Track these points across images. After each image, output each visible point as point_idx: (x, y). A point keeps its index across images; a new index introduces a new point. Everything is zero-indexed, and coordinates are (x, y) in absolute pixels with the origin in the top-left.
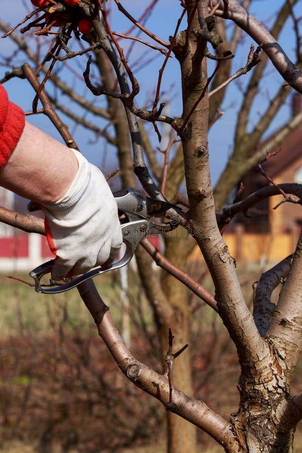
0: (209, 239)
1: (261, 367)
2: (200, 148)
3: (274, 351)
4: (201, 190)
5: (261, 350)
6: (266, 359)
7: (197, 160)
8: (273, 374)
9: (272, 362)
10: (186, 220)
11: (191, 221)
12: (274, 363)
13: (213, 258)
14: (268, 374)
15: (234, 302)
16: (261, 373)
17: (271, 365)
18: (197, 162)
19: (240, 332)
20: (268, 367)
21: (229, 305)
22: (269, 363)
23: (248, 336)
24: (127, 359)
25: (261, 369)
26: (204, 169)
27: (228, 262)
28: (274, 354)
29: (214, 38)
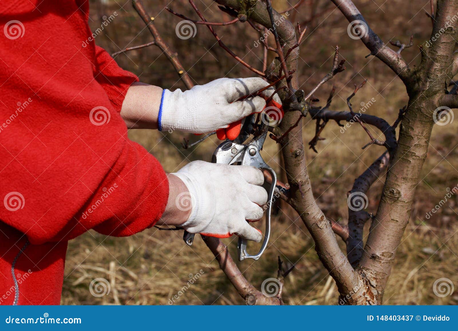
0: (308, 214)
1: (357, 297)
2: (296, 151)
3: (367, 282)
4: (299, 181)
5: (356, 284)
6: (360, 290)
7: (294, 160)
8: (367, 301)
9: (365, 291)
10: (287, 198)
11: (292, 199)
12: (367, 291)
13: (312, 226)
14: (362, 301)
15: (332, 255)
16: (356, 301)
17: (364, 294)
18: (294, 162)
19: (338, 275)
20: (362, 296)
21: (327, 257)
22: (363, 292)
23: (344, 277)
24: (245, 288)
25: (357, 299)
26: (301, 165)
27: (325, 228)
28: (367, 284)
29: (304, 109)
